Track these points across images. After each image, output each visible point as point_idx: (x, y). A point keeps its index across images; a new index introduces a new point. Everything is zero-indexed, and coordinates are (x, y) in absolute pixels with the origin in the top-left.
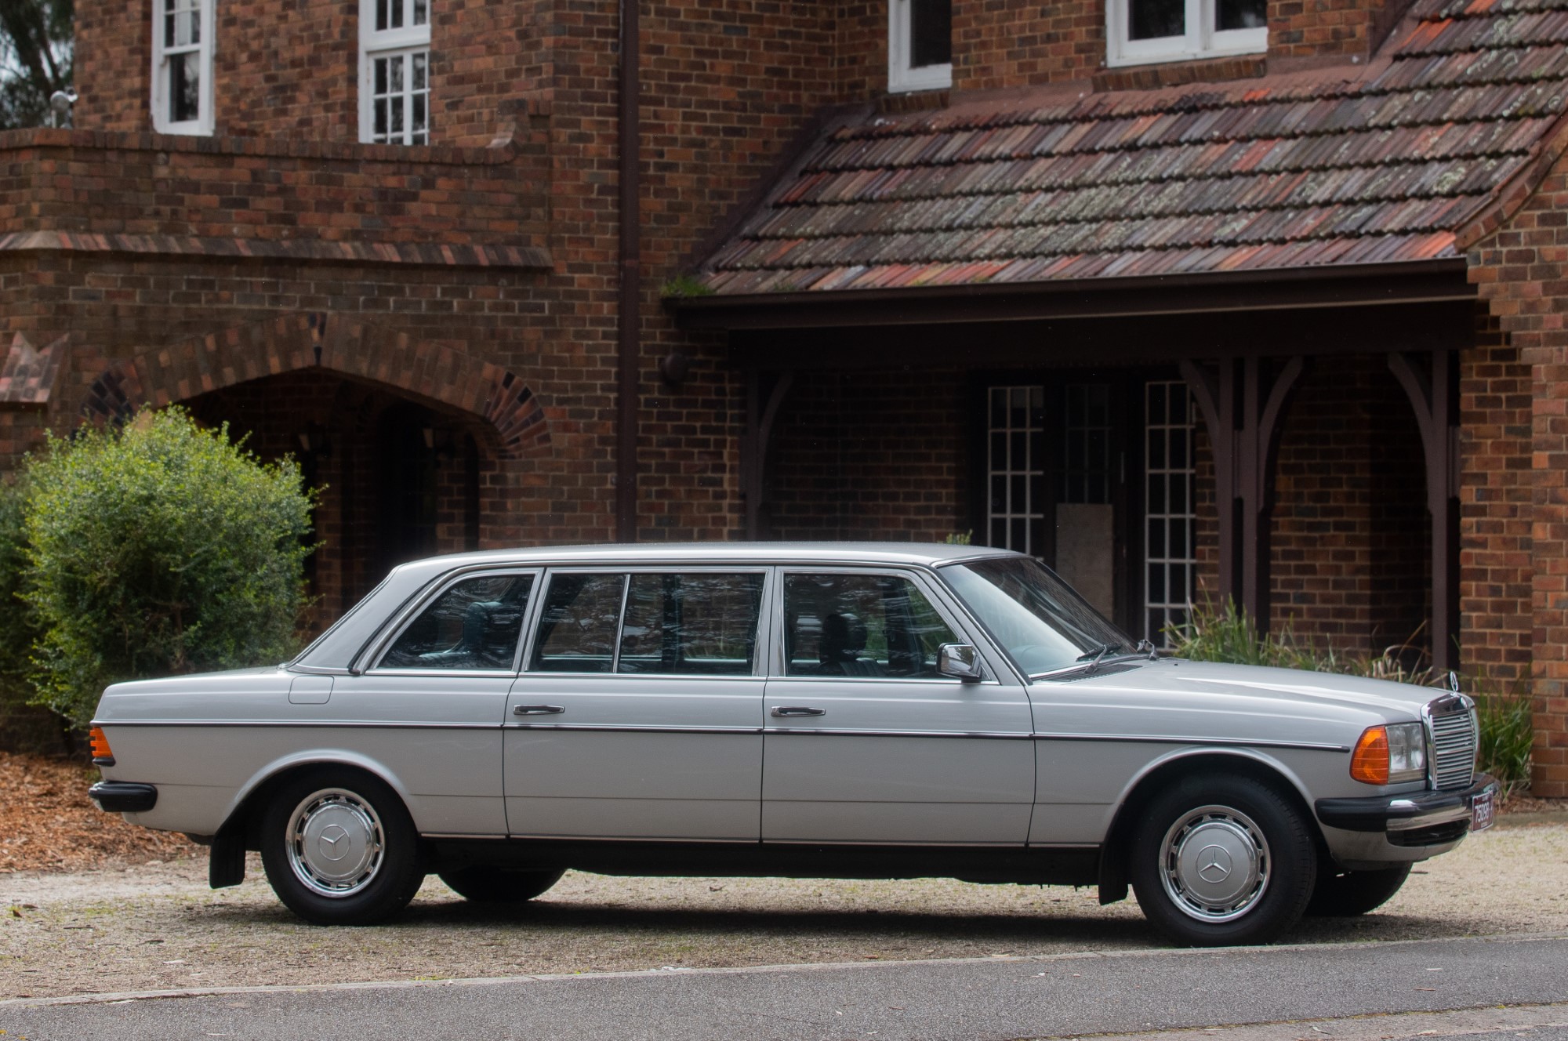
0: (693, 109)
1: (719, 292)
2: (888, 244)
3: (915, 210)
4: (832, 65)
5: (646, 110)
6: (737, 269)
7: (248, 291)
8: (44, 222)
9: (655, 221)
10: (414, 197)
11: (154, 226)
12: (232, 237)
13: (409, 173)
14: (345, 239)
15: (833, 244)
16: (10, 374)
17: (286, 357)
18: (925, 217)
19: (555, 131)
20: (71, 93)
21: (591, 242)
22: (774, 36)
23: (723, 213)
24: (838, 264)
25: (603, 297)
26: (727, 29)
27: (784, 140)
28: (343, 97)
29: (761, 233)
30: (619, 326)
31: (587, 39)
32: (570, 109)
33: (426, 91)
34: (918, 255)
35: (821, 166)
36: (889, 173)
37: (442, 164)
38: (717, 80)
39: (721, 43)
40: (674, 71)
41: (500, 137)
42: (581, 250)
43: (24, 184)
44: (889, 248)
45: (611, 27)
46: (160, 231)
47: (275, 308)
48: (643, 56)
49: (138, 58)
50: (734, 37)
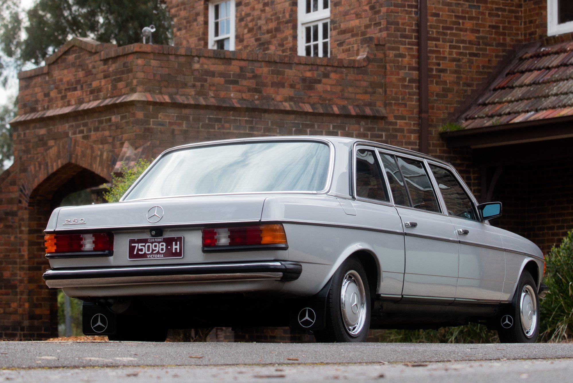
0: (454, 44)
1: (466, 128)
2: (546, 101)
3: (559, 86)
4: (521, 24)
5: (431, 44)
6: (475, 118)
7: (238, 124)
8: (139, 88)
9: (436, 96)
10: (319, 82)
11: (192, 92)
12: (230, 98)
13: (317, 70)
14: (286, 101)
15: (520, 104)
16: (121, 160)
18: (564, 88)
19: (388, 52)
20: (152, 28)
21: (405, 105)
22: (493, 10)
23: (469, 93)
24: (523, 112)
25: (411, 131)
26: (470, 6)
27: (498, 59)
28: (290, 45)
29: (487, 102)
30: (419, 146)
31: (403, 9)
32: (394, 42)
33: (328, 40)
34: (560, 104)
35: (516, 71)
36: (548, 71)
37: (333, 66)
38: (466, 30)
39: (467, 13)
40: (445, 25)
41: (361, 55)
42: (400, 109)
43: (130, 71)
44: (546, 103)
45: (414, 3)
46: (195, 94)
47: (252, 132)
48: (430, 18)
49: (202, 42)
50: (474, 10)
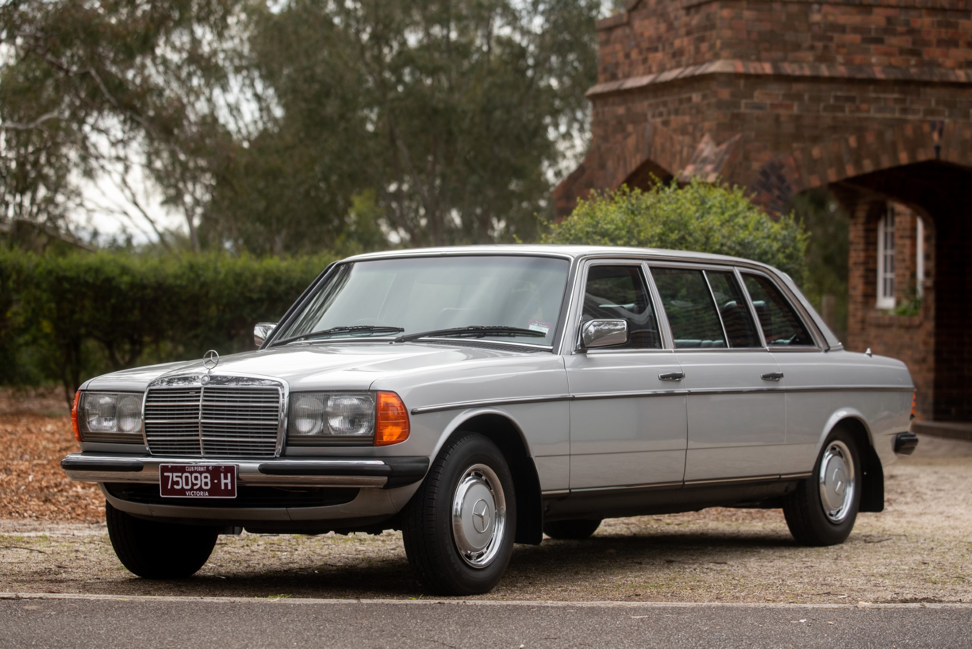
7: (882, 104)
8: (724, 53)
11: (810, 56)
12: (871, 65)
14: (960, 67)
17: (912, 152)
43: (713, 27)
46: (814, 61)
47: (904, 117)
